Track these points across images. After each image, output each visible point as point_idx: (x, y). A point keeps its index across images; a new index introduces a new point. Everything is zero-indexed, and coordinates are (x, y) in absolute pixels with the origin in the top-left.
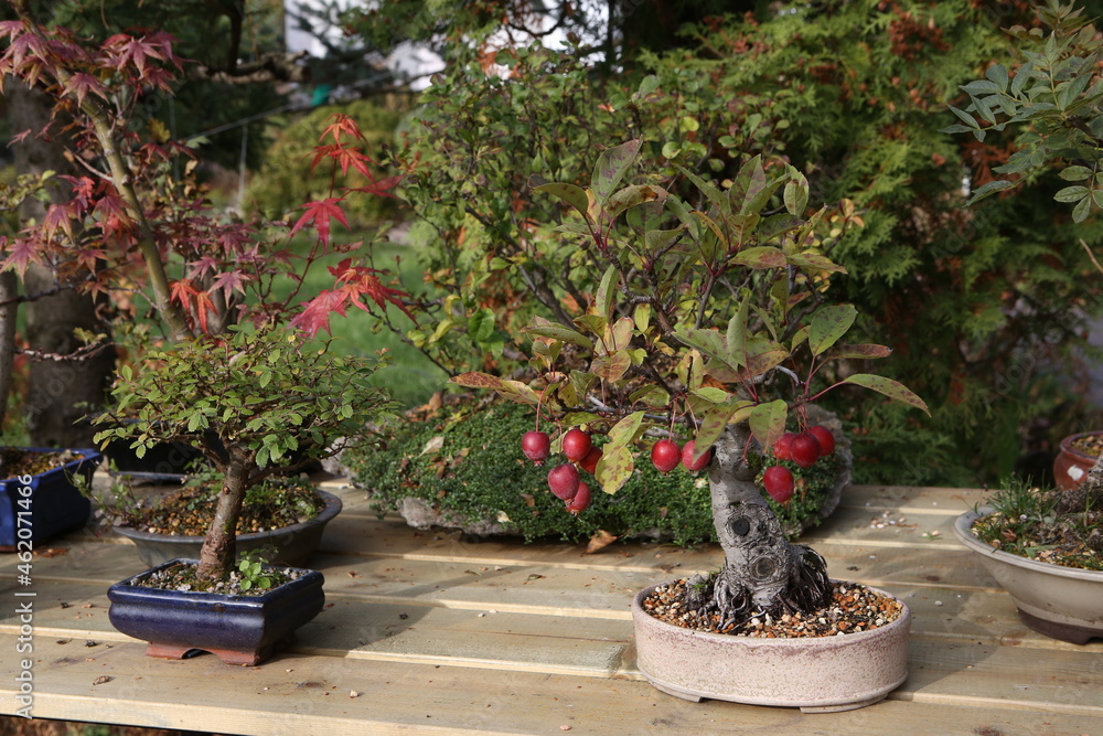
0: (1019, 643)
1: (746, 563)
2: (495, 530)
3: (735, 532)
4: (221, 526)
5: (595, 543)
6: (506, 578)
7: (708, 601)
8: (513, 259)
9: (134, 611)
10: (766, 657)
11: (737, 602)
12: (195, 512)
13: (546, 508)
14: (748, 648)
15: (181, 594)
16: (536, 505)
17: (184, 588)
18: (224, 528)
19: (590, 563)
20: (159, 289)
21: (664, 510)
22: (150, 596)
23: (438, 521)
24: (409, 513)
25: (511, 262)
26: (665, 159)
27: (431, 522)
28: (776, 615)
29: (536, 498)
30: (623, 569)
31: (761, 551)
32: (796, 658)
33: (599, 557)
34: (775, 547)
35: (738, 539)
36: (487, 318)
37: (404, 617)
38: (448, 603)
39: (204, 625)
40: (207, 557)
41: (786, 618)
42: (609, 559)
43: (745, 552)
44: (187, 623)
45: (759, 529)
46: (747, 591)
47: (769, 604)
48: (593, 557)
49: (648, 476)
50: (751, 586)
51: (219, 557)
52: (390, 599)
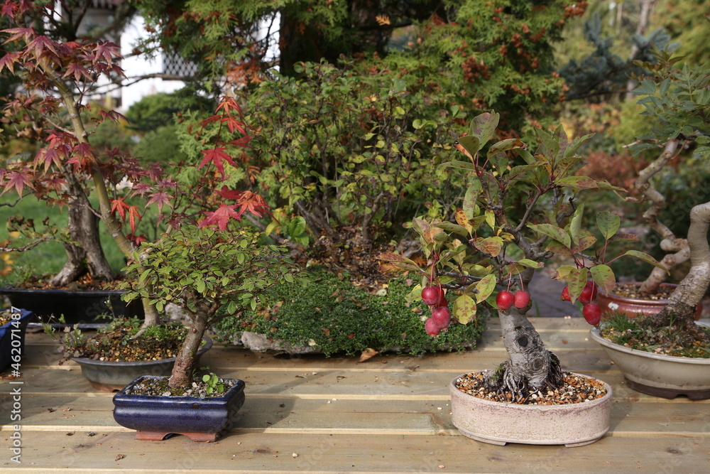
0: (638, 400)
1: (527, 362)
2: (307, 350)
3: (520, 344)
4: (188, 354)
5: (365, 356)
6: (323, 379)
7: (501, 386)
8: (307, 187)
9: (132, 412)
10: (551, 416)
11: (521, 386)
12: (128, 346)
13: (336, 336)
14: (541, 412)
15: (167, 398)
16: (331, 334)
17: (167, 394)
18: (191, 355)
19: (365, 368)
20: (105, 204)
21: (404, 335)
22: (145, 401)
23: (272, 346)
24: (253, 342)
25: (306, 189)
26: (415, 129)
27: (267, 347)
28: (544, 391)
29: (330, 330)
30: (387, 370)
31: (535, 355)
32: (568, 415)
33: (367, 364)
34: (542, 352)
35: (522, 348)
36: (300, 223)
37: (282, 406)
38: (301, 396)
39: (186, 418)
40: (178, 373)
41: (550, 393)
42: (374, 365)
43: (526, 356)
44: (173, 417)
45: (534, 342)
46: (525, 378)
47: (540, 385)
48: (364, 365)
49: (394, 315)
50: (529, 375)
51: (187, 374)
52: (263, 395)
